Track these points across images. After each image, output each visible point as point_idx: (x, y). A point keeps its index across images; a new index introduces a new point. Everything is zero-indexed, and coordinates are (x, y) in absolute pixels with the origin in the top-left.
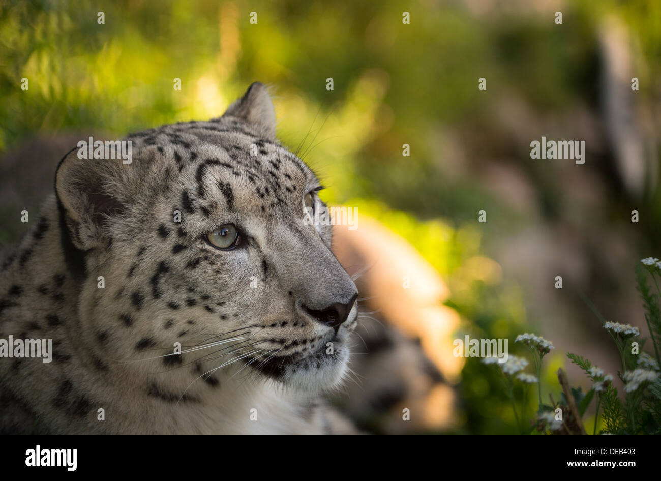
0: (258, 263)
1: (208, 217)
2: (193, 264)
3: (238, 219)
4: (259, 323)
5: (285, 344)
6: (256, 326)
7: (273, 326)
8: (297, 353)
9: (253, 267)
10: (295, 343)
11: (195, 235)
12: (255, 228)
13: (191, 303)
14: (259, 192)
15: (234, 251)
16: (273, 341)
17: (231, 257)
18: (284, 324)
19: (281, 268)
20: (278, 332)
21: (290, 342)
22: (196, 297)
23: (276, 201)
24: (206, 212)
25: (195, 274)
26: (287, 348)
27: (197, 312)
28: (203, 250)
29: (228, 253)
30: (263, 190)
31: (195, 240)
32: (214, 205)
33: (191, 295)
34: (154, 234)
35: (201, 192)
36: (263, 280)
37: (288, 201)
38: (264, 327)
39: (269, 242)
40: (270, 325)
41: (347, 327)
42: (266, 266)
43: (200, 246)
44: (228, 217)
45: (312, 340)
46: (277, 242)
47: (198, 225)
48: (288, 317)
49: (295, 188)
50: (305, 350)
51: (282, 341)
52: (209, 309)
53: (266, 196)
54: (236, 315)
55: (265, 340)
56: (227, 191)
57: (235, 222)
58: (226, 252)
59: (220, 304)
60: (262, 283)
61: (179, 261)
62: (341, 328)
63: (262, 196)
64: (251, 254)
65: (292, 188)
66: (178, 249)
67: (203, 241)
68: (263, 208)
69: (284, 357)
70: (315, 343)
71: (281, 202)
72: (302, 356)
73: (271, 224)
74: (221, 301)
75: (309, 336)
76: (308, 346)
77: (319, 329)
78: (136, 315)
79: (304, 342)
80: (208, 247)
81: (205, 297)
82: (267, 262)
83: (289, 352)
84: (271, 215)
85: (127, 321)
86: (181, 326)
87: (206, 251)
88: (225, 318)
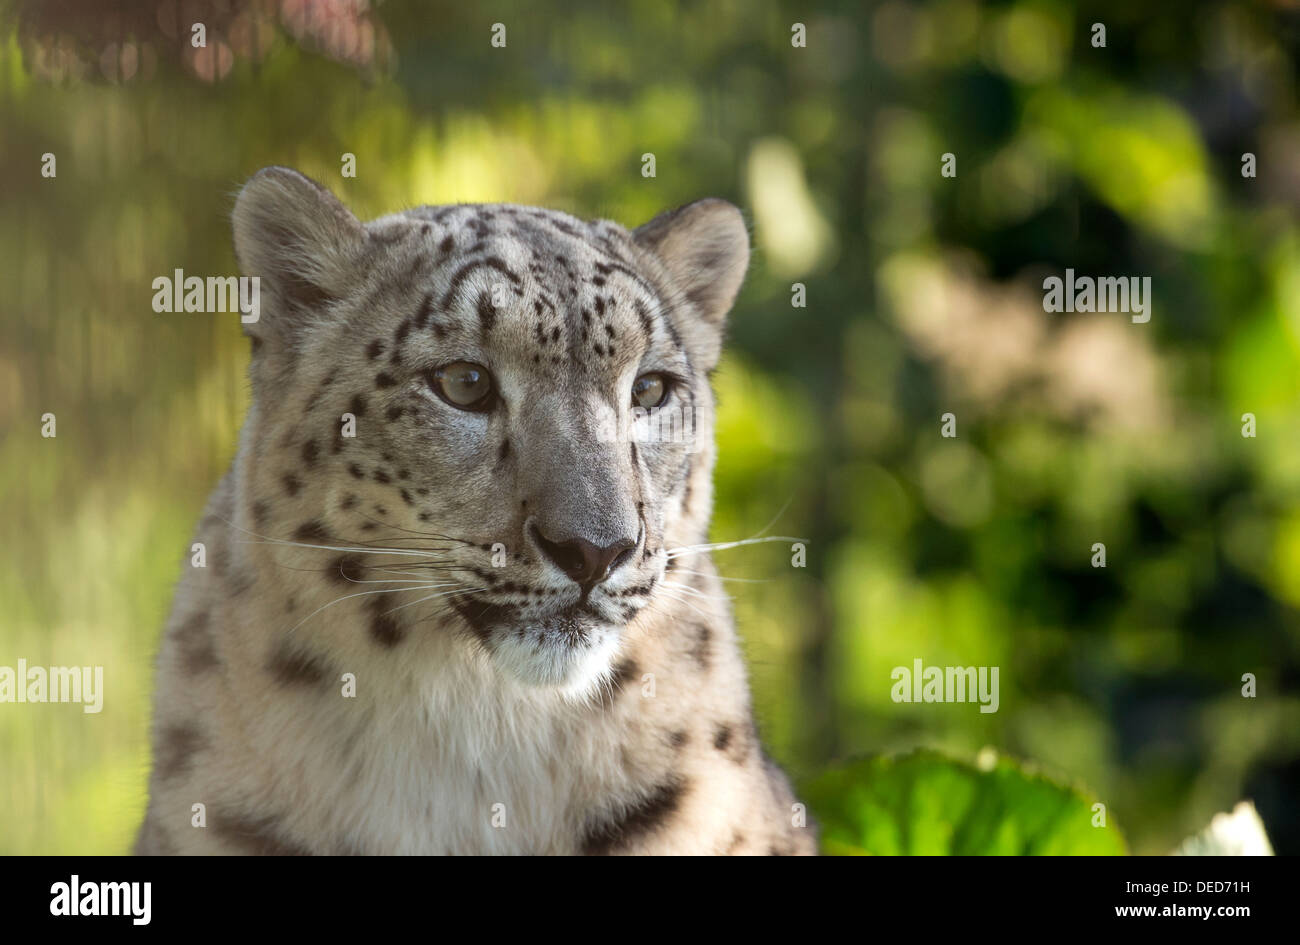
0: (496, 442)
1: (439, 343)
2: (394, 415)
3: (493, 362)
4: (468, 537)
5: (497, 584)
6: (461, 541)
7: (486, 547)
8: (511, 606)
9: (487, 446)
10: (510, 587)
11: (415, 367)
12: (513, 386)
13: (382, 478)
14: (540, 329)
15: (469, 413)
16: (478, 572)
17: (461, 420)
19: (524, 460)
20: (489, 561)
21: (502, 582)
22: (391, 470)
23: (566, 355)
24: (440, 332)
25: (393, 430)
26: (497, 591)
27: (388, 496)
28: (414, 396)
29: (460, 413)
30: (548, 330)
31: (412, 375)
32: (457, 327)
33: (385, 465)
34: (360, 349)
35: (449, 302)
36: (493, 471)
38: (472, 544)
39: (525, 413)
40: (481, 543)
42: (506, 450)
43: (414, 387)
44: (473, 353)
45: (539, 592)
46: (538, 418)
47: (424, 350)
48: (510, 541)
49: (613, 350)
50: (525, 604)
51: (491, 578)
52: (406, 496)
53: (552, 343)
54: (441, 515)
55: (467, 568)
56: (487, 310)
57: (486, 365)
58: (456, 411)
59: (423, 492)
60: (490, 476)
61: (379, 399)
62: (596, 589)
63: (543, 340)
64: (494, 425)
65: (605, 348)
66: (384, 381)
67: (424, 381)
68: (537, 359)
69: (490, 604)
70: (544, 598)
71: (576, 362)
72: (519, 614)
73: (542, 387)
74: (424, 487)
75: (534, 583)
76: (532, 598)
77: (551, 576)
78: (305, 477)
79: (525, 590)
80: (427, 393)
81: (404, 474)
82: (511, 445)
83: (499, 600)
84: (547, 374)
85: (292, 485)
86: (366, 511)
87: (421, 398)
88: (424, 517)
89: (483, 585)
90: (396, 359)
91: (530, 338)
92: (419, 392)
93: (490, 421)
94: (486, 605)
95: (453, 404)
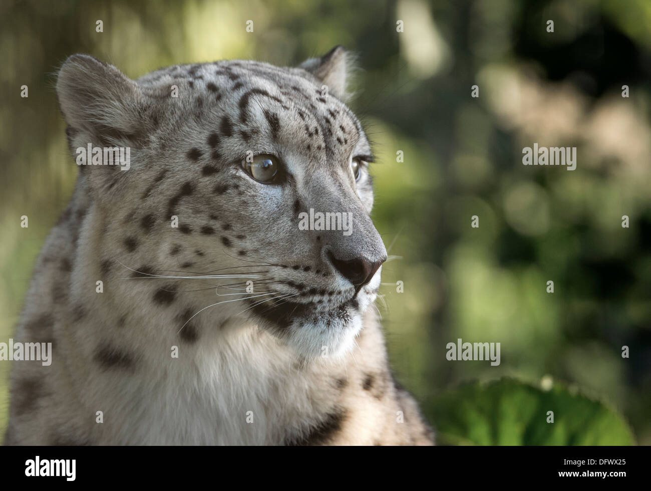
0: (290, 202)
1: (247, 143)
2: (221, 190)
3: (281, 152)
4: (280, 262)
5: (304, 290)
6: (277, 265)
7: (296, 268)
8: (311, 303)
9: (284, 205)
10: (313, 292)
11: (230, 160)
12: (296, 166)
13: (207, 231)
14: (307, 129)
15: (269, 186)
16: (291, 284)
17: (265, 190)
18: (307, 269)
20: (298, 276)
21: (308, 289)
22: (217, 225)
23: (323, 145)
24: (245, 136)
25: (221, 200)
26: (303, 295)
27: (209, 243)
28: (234, 177)
29: (263, 185)
30: (312, 129)
31: (230, 164)
32: (256, 131)
33: (211, 222)
34: (183, 156)
35: (244, 117)
37: (336, 151)
38: (285, 267)
39: (307, 183)
40: (293, 265)
41: (367, 293)
42: (298, 205)
43: (233, 172)
44: (269, 148)
45: (331, 293)
46: (315, 185)
47: (236, 149)
48: (312, 263)
49: (346, 141)
50: (320, 302)
51: (300, 287)
52: (226, 242)
53: (315, 137)
54: (256, 251)
55: (281, 282)
56: (274, 121)
57: (277, 155)
58: (260, 184)
59: (241, 237)
60: (290, 223)
61: (207, 183)
62: (362, 291)
63: (311, 135)
64: (287, 192)
65: (342, 139)
66: (208, 171)
67: (238, 167)
68: (309, 147)
69: (298, 304)
70: (333, 298)
71: (329, 150)
72: (316, 309)
73: (313, 165)
74: (243, 234)
75: (330, 288)
76: (326, 298)
77: (341, 283)
78: (142, 238)
79: (323, 293)
80: (242, 174)
81: (227, 227)
82: (301, 202)
83: (305, 301)
84: (315, 157)
85: (131, 245)
86: (188, 255)
87: (239, 178)
88: (242, 253)
89: (296, 292)
90: (216, 156)
91: (303, 134)
92: (237, 174)
93: (283, 189)
94: (294, 304)
95: (257, 181)
